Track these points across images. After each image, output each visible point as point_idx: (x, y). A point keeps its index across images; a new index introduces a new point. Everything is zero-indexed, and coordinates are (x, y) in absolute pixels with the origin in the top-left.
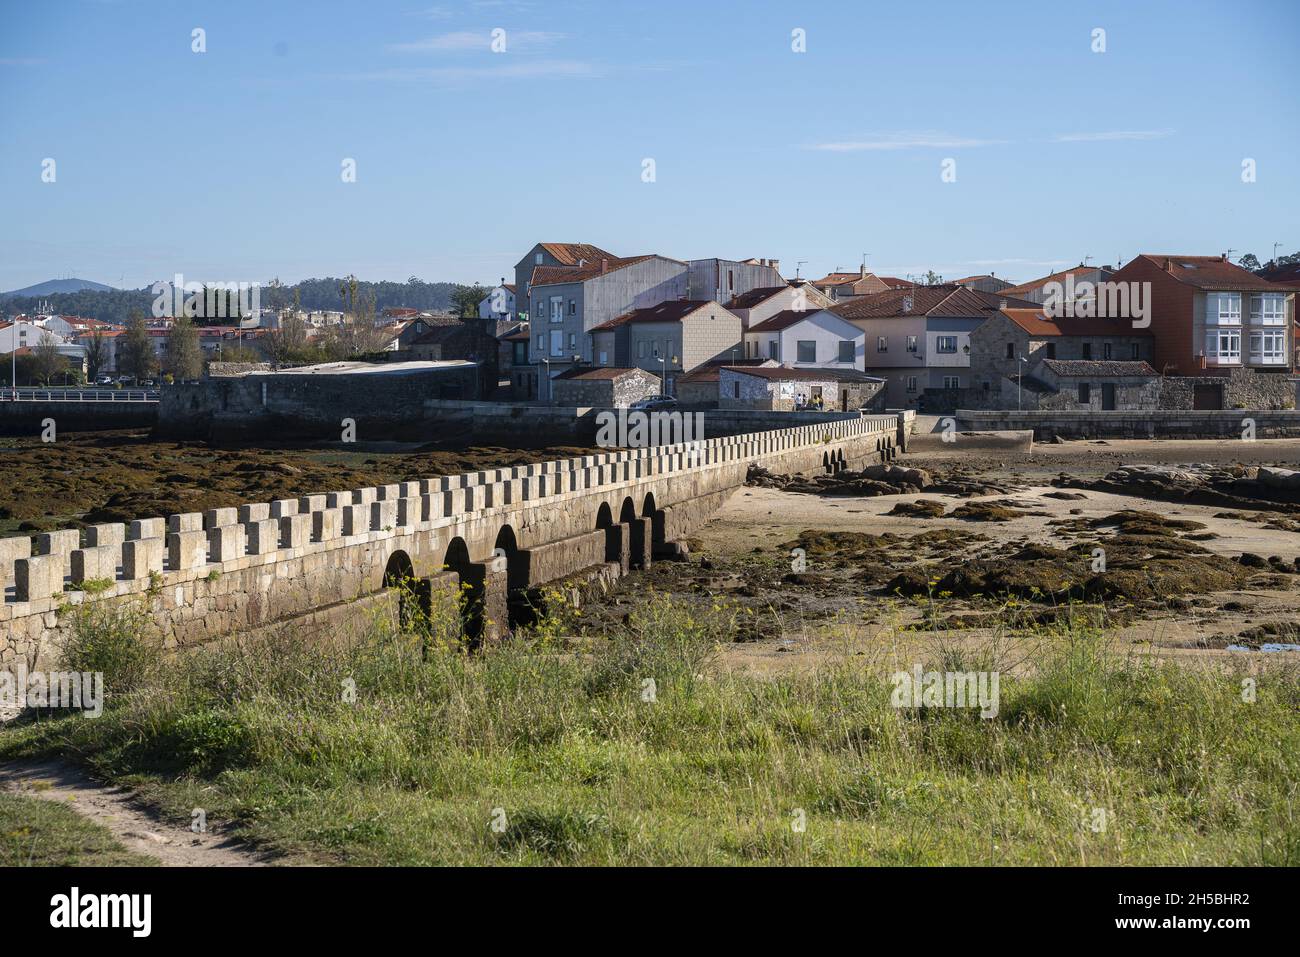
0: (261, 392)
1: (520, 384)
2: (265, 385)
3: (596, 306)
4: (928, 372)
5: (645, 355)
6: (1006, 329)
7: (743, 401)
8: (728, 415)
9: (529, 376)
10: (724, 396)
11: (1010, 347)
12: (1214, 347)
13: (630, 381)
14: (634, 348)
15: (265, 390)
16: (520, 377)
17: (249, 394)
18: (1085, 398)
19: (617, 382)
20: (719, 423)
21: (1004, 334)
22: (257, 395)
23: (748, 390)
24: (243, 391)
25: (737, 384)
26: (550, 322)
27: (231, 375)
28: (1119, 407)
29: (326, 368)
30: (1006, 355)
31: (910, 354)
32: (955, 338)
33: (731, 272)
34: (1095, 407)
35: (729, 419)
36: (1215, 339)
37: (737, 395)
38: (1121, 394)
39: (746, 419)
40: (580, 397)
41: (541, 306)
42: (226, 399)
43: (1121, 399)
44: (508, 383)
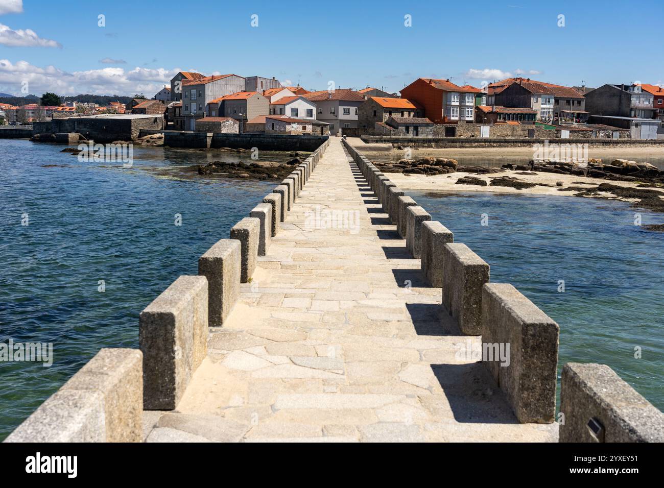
0: (75, 125)
1: (177, 124)
2: (76, 123)
3: (210, 94)
4: (339, 121)
5: (231, 112)
6: (373, 105)
7: (276, 131)
8: (272, 136)
9: (181, 121)
10: (267, 129)
11: (375, 112)
12: (450, 114)
13: (228, 122)
14: (226, 110)
15: (76, 124)
16: (177, 122)
17: (70, 126)
18: (408, 131)
19: (223, 123)
20: (268, 140)
21: (373, 107)
22: (73, 126)
23: (278, 127)
24: (67, 125)
25: (273, 124)
26: (191, 99)
27: (62, 118)
28: (420, 135)
29: (100, 116)
30: (373, 115)
31: (332, 115)
32: (349, 109)
33: (262, 82)
34: (411, 135)
35: (272, 138)
36: (450, 110)
37: (273, 129)
38: (420, 130)
39: (279, 138)
40: (207, 129)
41: (187, 94)
42: (60, 127)
43: (420, 132)
44: (173, 123)
